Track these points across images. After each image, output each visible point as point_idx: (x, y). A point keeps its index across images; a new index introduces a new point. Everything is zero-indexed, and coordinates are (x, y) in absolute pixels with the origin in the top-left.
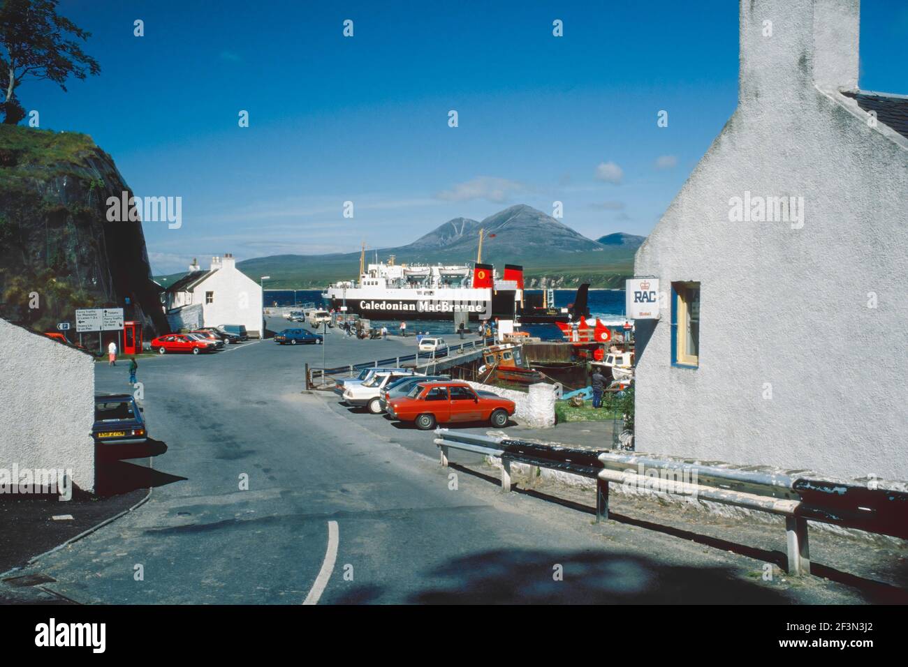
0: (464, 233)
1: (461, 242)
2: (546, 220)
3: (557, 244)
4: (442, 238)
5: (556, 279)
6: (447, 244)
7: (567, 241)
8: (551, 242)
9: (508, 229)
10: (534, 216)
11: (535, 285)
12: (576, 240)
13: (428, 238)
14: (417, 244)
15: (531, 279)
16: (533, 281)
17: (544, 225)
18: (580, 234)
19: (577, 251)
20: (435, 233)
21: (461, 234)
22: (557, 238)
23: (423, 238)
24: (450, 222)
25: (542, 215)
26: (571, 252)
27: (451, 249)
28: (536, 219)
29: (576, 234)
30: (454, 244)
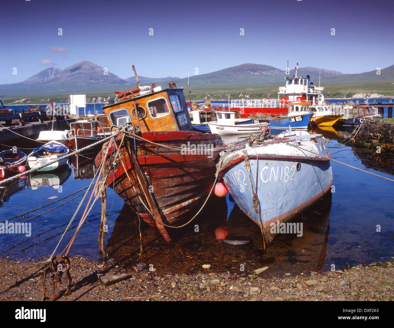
0: (54, 75)
1: (53, 80)
2: (99, 69)
3: (106, 82)
4: (42, 78)
5: (106, 98)
6: (45, 81)
7: (111, 80)
8: (102, 80)
9: (79, 73)
10: (93, 67)
11: (95, 101)
12: (115, 79)
13: (33, 78)
14: (27, 81)
15: (93, 98)
16: (94, 99)
17: (98, 72)
18: (117, 76)
19: (116, 85)
20: (37, 75)
21: (53, 76)
22: (105, 78)
23: (30, 78)
24: (46, 69)
25: (97, 67)
26: (113, 85)
27: (47, 84)
28: (94, 68)
29: (115, 76)
30: (49, 82)
